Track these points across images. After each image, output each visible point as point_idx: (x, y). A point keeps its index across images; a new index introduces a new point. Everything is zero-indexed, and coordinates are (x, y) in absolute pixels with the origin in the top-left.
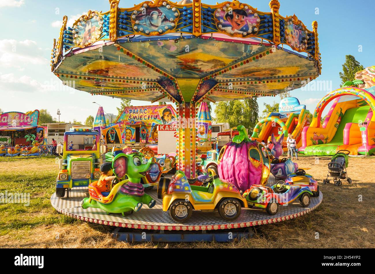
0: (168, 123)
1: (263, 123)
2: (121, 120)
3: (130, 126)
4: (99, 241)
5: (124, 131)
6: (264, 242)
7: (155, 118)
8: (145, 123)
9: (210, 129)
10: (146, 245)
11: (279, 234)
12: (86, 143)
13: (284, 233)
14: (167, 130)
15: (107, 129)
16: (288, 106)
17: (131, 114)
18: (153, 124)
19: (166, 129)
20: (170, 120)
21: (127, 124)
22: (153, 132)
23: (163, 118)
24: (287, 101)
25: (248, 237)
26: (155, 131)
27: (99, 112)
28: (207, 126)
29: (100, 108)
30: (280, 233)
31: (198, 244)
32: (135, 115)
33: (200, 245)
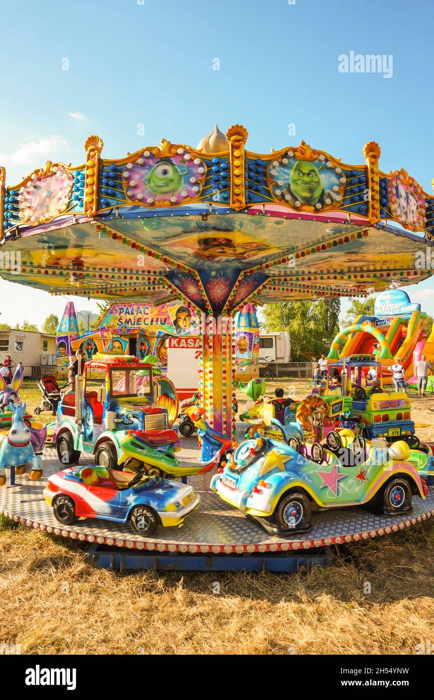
0: (184, 331)
1: (347, 334)
2: (105, 325)
3: (119, 336)
4: (63, 567)
5: (109, 344)
6: (352, 573)
7: (163, 322)
8: (145, 332)
9: (256, 344)
10: (144, 577)
11: (378, 557)
12: (44, 363)
13: (387, 555)
14: (183, 347)
15: (81, 341)
16: (390, 305)
17: (122, 314)
18: (160, 332)
19: (181, 346)
20: (188, 326)
21: (115, 332)
22: (159, 346)
23: (176, 322)
24: (389, 297)
25: (325, 564)
26: (162, 345)
27: (67, 311)
28: (252, 338)
29: (69, 304)
30: (381, 555)
31: (236, 577)
32: (128, 317)
33: (240, 577)
